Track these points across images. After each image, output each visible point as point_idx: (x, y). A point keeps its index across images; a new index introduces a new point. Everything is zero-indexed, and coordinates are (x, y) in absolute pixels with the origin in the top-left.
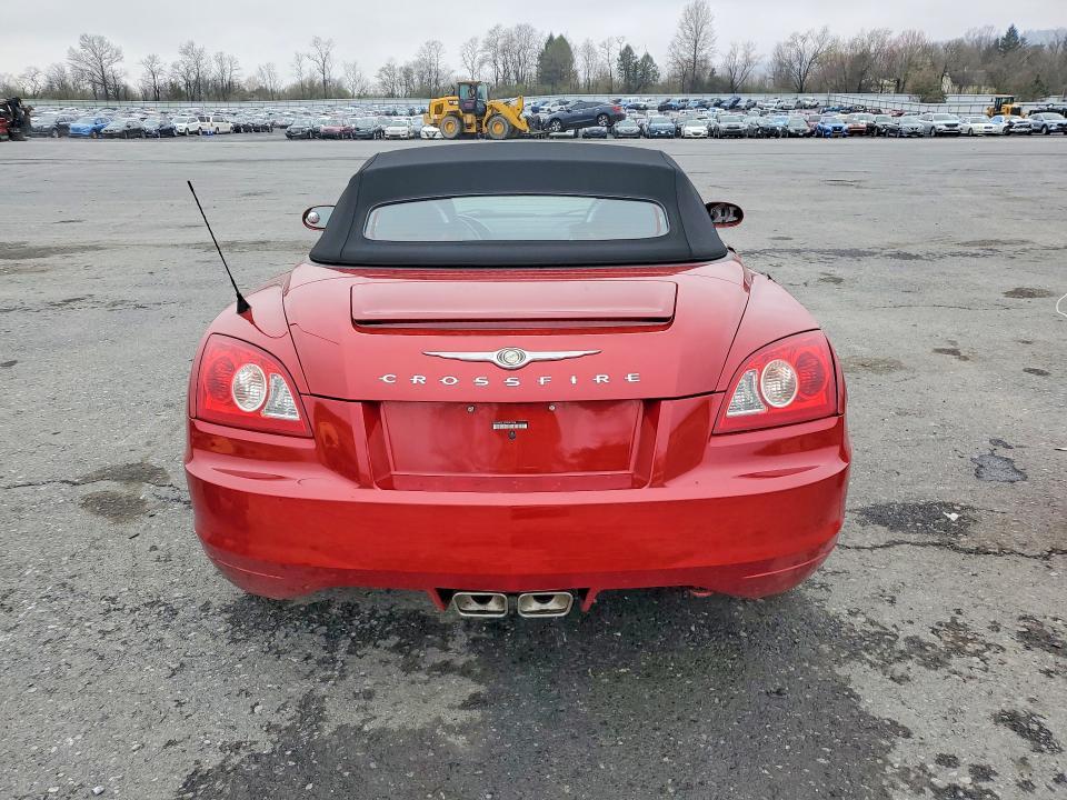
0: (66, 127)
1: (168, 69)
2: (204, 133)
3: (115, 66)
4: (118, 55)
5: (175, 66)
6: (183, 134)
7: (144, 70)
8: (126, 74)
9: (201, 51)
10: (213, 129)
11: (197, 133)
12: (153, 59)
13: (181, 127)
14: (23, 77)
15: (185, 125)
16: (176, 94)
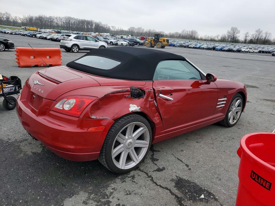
0: (215, 48)
1: (250, 36)
2: (250, 52)
3: (237, 35)
4: (239, 32)
5: (253, 35)
6: (243, 52)
7: (244, 36)
8: (239, 37)
9: (262, 31)
10: (252, 51)
11: (247, 52)
12: (247, 33)
13: (243, 50)
14: (216, 36)
15: (244, 50)
16: (251, 42)
